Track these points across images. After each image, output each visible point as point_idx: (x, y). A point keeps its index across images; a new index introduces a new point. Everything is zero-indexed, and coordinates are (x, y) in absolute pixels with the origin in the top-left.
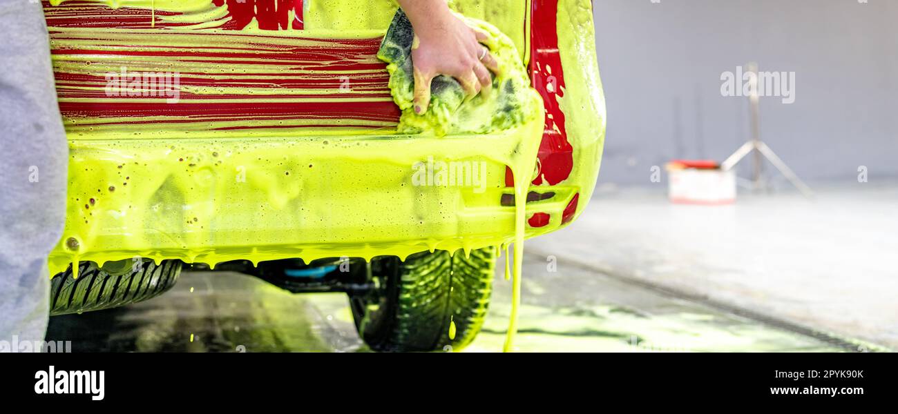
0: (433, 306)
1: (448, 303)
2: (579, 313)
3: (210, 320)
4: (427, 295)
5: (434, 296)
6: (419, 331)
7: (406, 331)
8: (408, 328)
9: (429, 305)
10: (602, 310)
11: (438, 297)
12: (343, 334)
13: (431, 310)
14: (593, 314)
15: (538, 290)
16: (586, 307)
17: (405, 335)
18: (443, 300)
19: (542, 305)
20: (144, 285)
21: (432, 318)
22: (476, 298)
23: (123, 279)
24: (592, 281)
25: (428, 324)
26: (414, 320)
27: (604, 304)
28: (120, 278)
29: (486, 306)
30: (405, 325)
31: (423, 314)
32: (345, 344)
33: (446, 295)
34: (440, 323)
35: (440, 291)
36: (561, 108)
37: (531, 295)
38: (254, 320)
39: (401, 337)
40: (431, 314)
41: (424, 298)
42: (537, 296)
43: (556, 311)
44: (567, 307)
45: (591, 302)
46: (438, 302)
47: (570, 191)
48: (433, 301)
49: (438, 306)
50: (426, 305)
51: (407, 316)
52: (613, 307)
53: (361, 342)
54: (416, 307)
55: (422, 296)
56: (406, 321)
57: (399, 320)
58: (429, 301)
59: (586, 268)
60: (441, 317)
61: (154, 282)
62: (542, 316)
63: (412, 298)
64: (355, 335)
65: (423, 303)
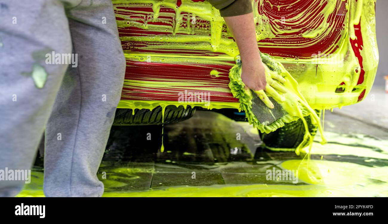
0: (294, 130)
1: (300, 129)
2: (351, 136)
3: (196, 129)
4: (292, 125)
5: (295, 126)
6: (288, 140)
7: (282, 139)
8: (283, 138)
9: (293, 130)
10: (361, 136)
11: (297, 127)
12: (254, 139)
13: (294, 131)
14: (356, 137)
15: (332, 126)
16: (353, 134)
17: (282, 141)
18: (298, 128)
19: (335, 132)
20: (183, 115)
21: (294, 135)
22: (312, 128)
23: (175, 112)
24: (355, 124)
25: (292, 137)
26: (286, 135)
27: (361, 133)
28: (174, 112)
29: (316, 132)
30: (282, 137)
31: (290, 133)
32: (255, 142)
33: (300, 126)
34: (297, 137)
35: (297, 124)
36: (361, 54)
37: (330, 128)
38: (214, 130)
39: (280, 142)
40: (293, 134)
41: (291, 127)
42: (333, 128)
43: (341, 135)
44: (345, 133)
45: (355, 132)
46: (296, 129)
47: (362, 88)
48: (294, 128)
49: (296, 130)
50: (291, 130)
51: (283, 133)
52: (365, 135)
53: (262, 142)
54: (287, 130)
55: (290, 126)
56: (283, 135)
57: (280, 135)
58: (293, 128)
59: (352, 118)
60: (297, 135)
61: (187, 114)
62: (336, 137)
63: (286, 127)
64: (259, 139)
65: (290, 129)
